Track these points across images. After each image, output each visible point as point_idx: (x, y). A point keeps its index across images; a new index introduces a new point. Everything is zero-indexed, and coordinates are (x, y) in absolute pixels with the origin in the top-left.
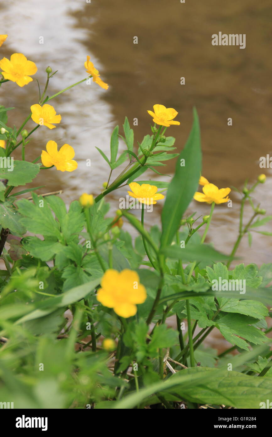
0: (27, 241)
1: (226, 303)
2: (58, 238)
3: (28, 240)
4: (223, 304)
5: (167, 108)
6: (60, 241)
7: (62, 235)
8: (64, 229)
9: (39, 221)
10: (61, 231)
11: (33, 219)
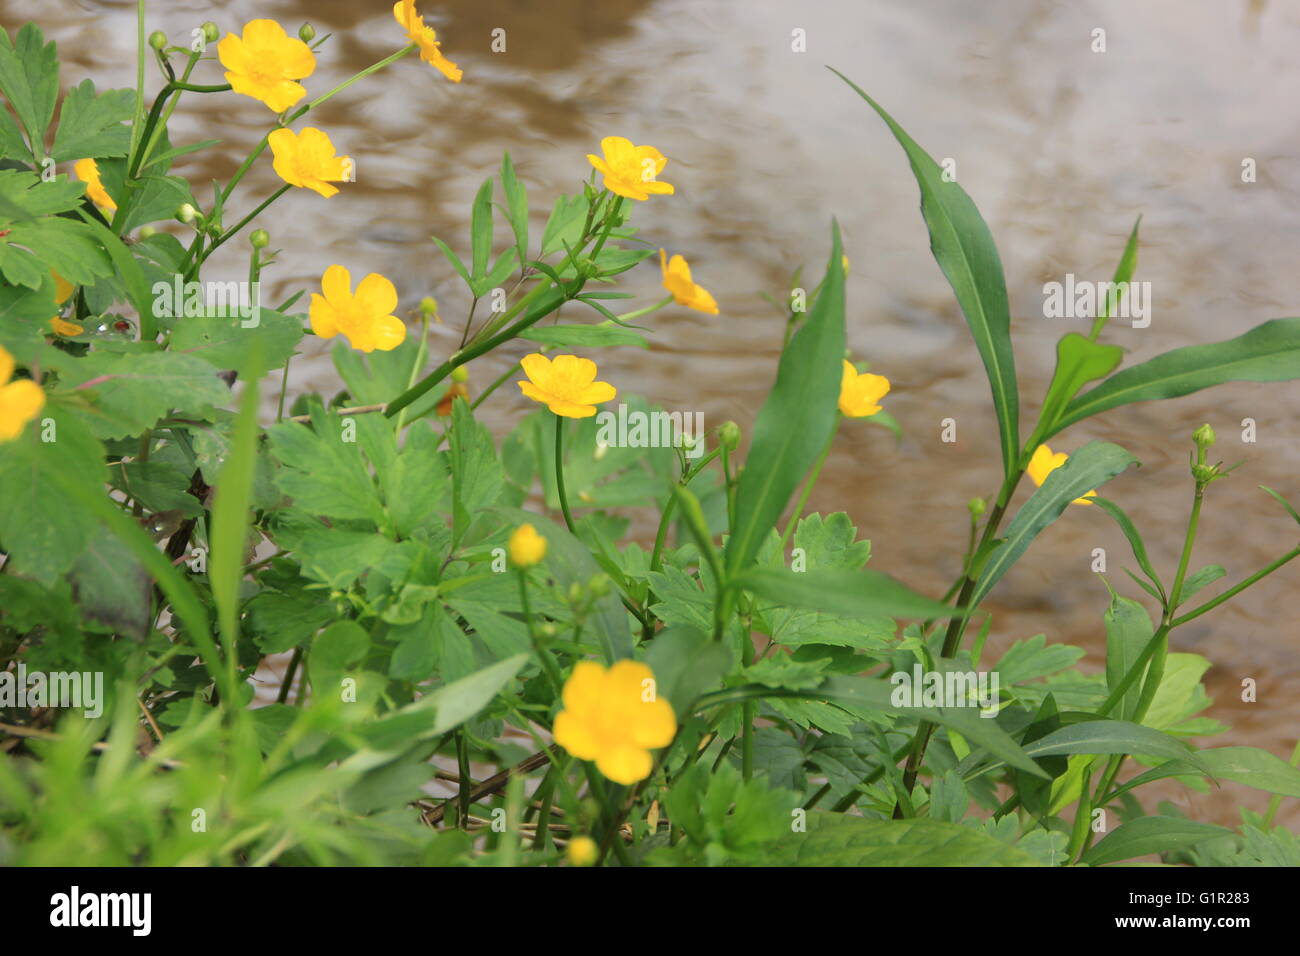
0: (281, 521)
1: (786, 621)
2: (378, 522)
3: (284, 518)
4: (779, 626)
5: (636, 145)
6: (382, 529)
7: (386, 512)
8: (393, 496)
9: (327, 479)
10: (384, 504)
11: (312, 476)
